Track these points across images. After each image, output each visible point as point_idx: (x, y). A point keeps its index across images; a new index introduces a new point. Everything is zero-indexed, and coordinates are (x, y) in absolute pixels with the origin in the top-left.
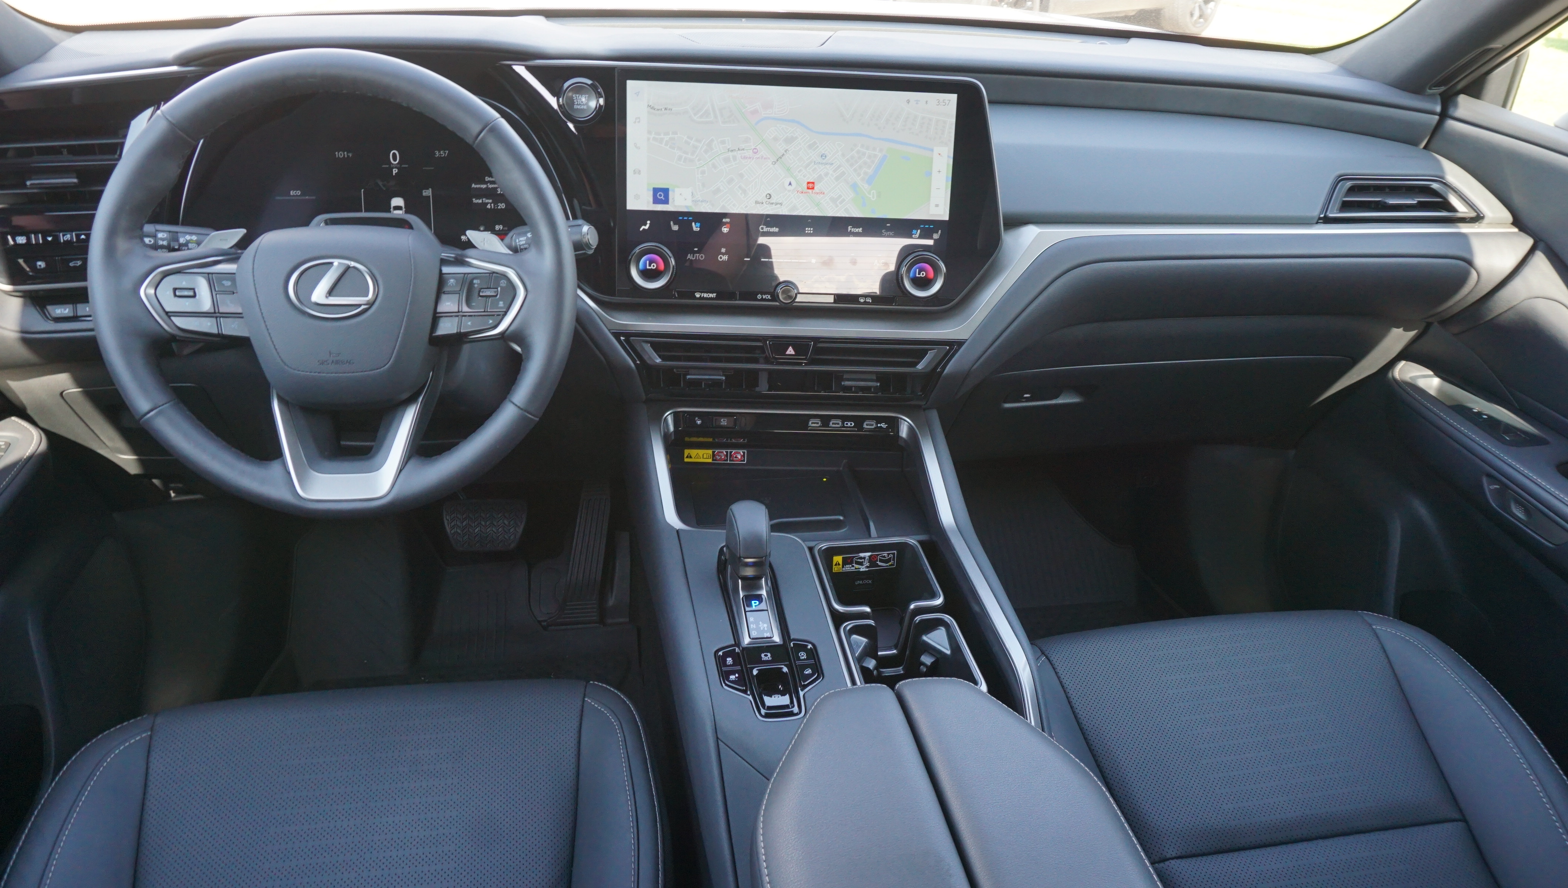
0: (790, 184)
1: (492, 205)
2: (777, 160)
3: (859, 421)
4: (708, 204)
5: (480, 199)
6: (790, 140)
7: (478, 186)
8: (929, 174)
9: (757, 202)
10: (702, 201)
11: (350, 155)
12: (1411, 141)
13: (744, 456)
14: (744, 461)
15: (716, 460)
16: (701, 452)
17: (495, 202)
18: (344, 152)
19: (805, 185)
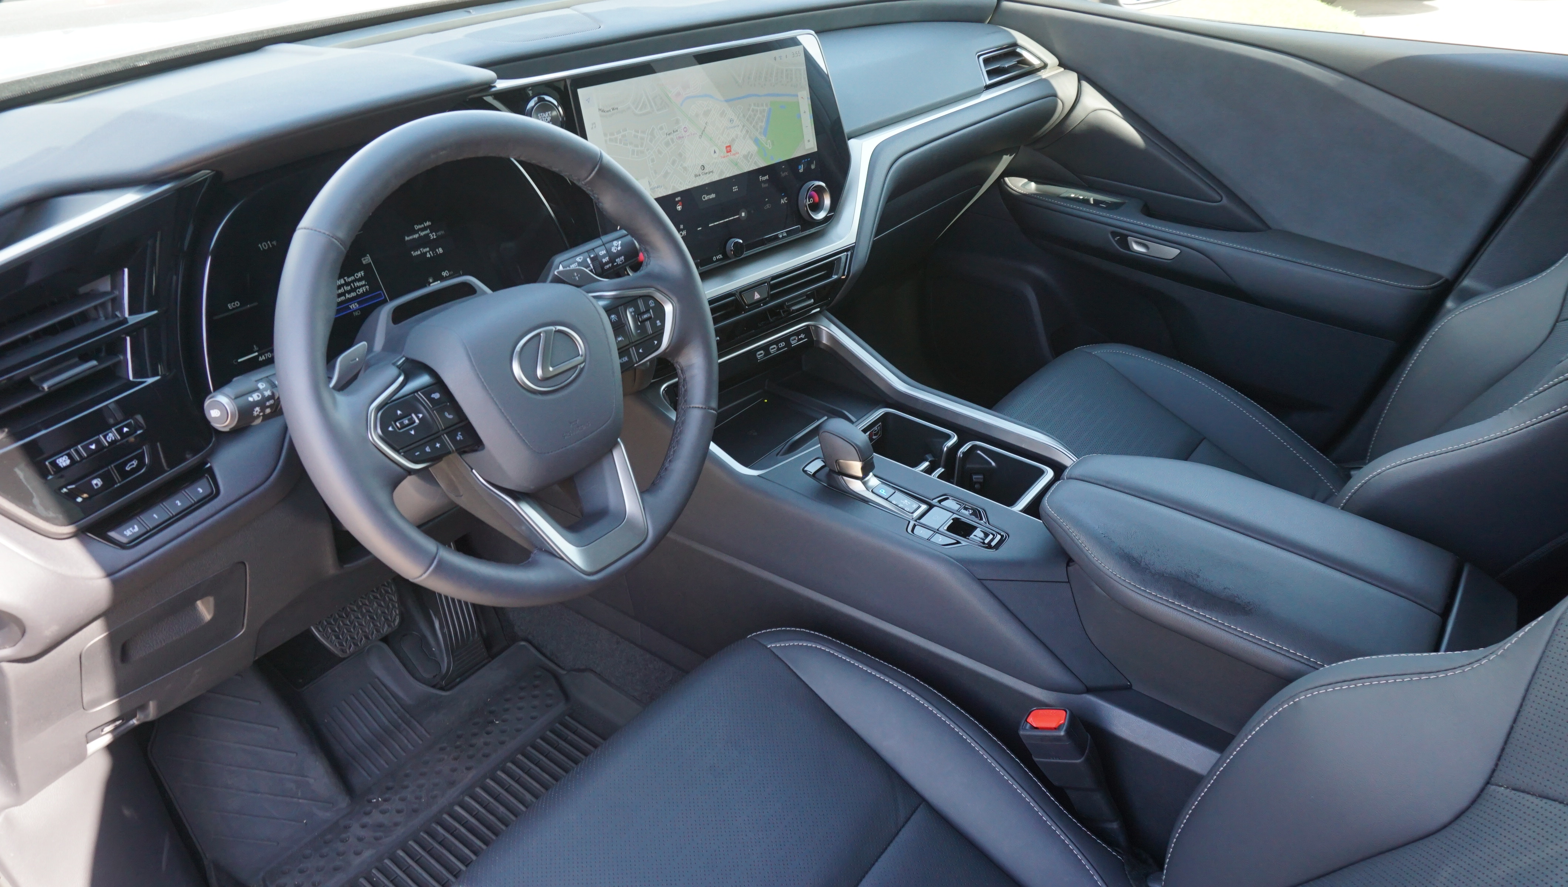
0: (715, 152)
1: (431, 252)
2: (702, 134)
3: (786, 339)
4: (662, 188)
5: (417, 251)
6: (707, 113)
7: (411, 237)
8: (799, 116)
9: (696, 176)
10: (657, 187)
11: (275, 243)
12: (980, 21)
17: (433, 249)
18: (267, 243)
19: (725, 150)
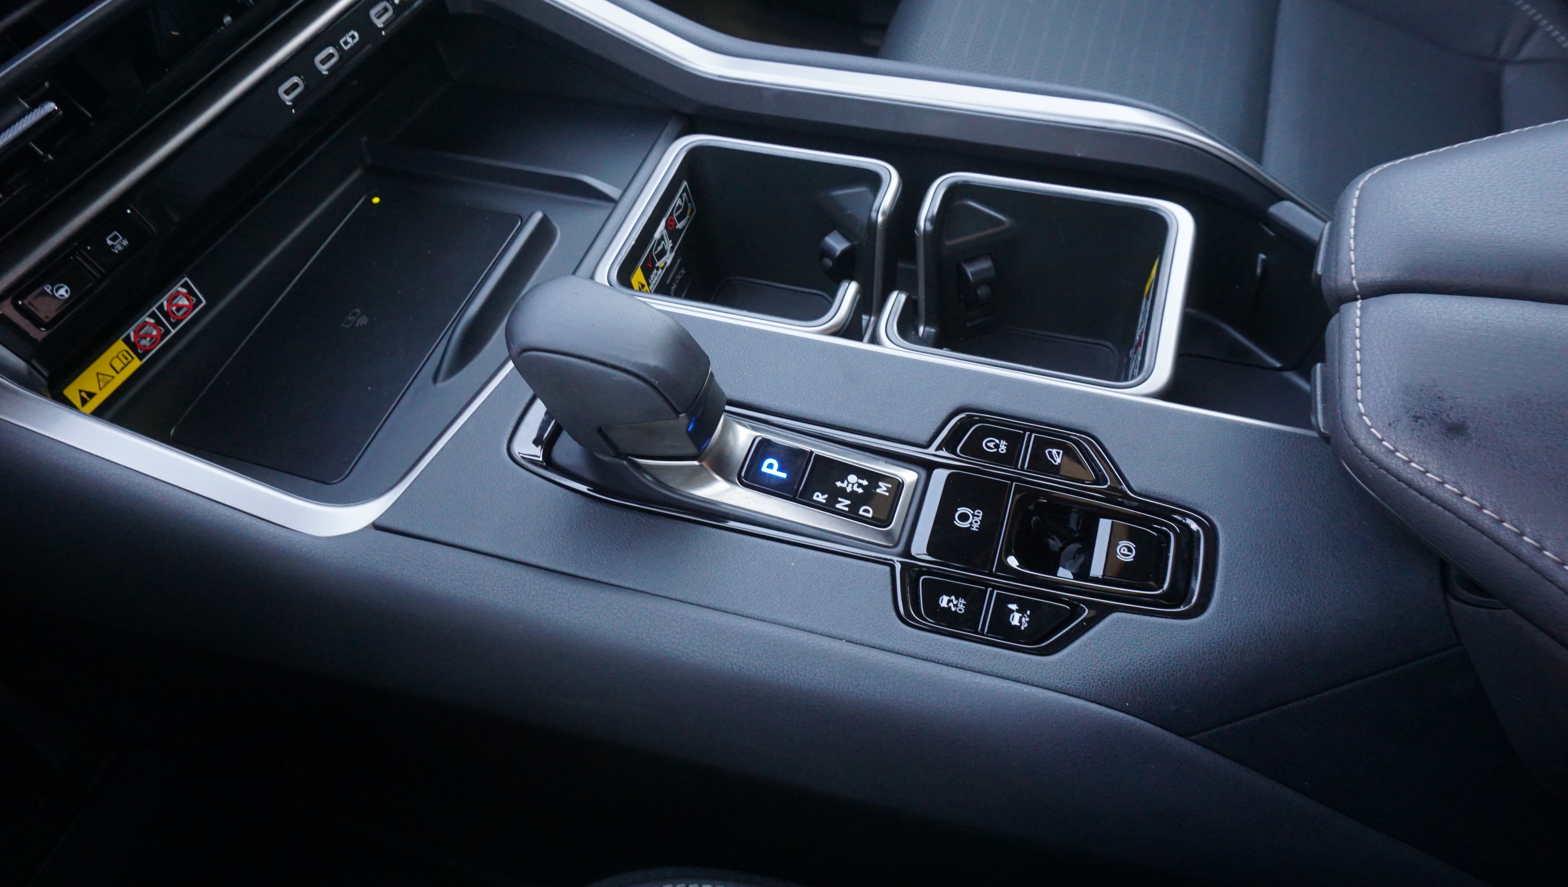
3: (357, 17)
13: (191, 292)
14: (199, 301)
15: (147, 352)
16: (102, 364)
